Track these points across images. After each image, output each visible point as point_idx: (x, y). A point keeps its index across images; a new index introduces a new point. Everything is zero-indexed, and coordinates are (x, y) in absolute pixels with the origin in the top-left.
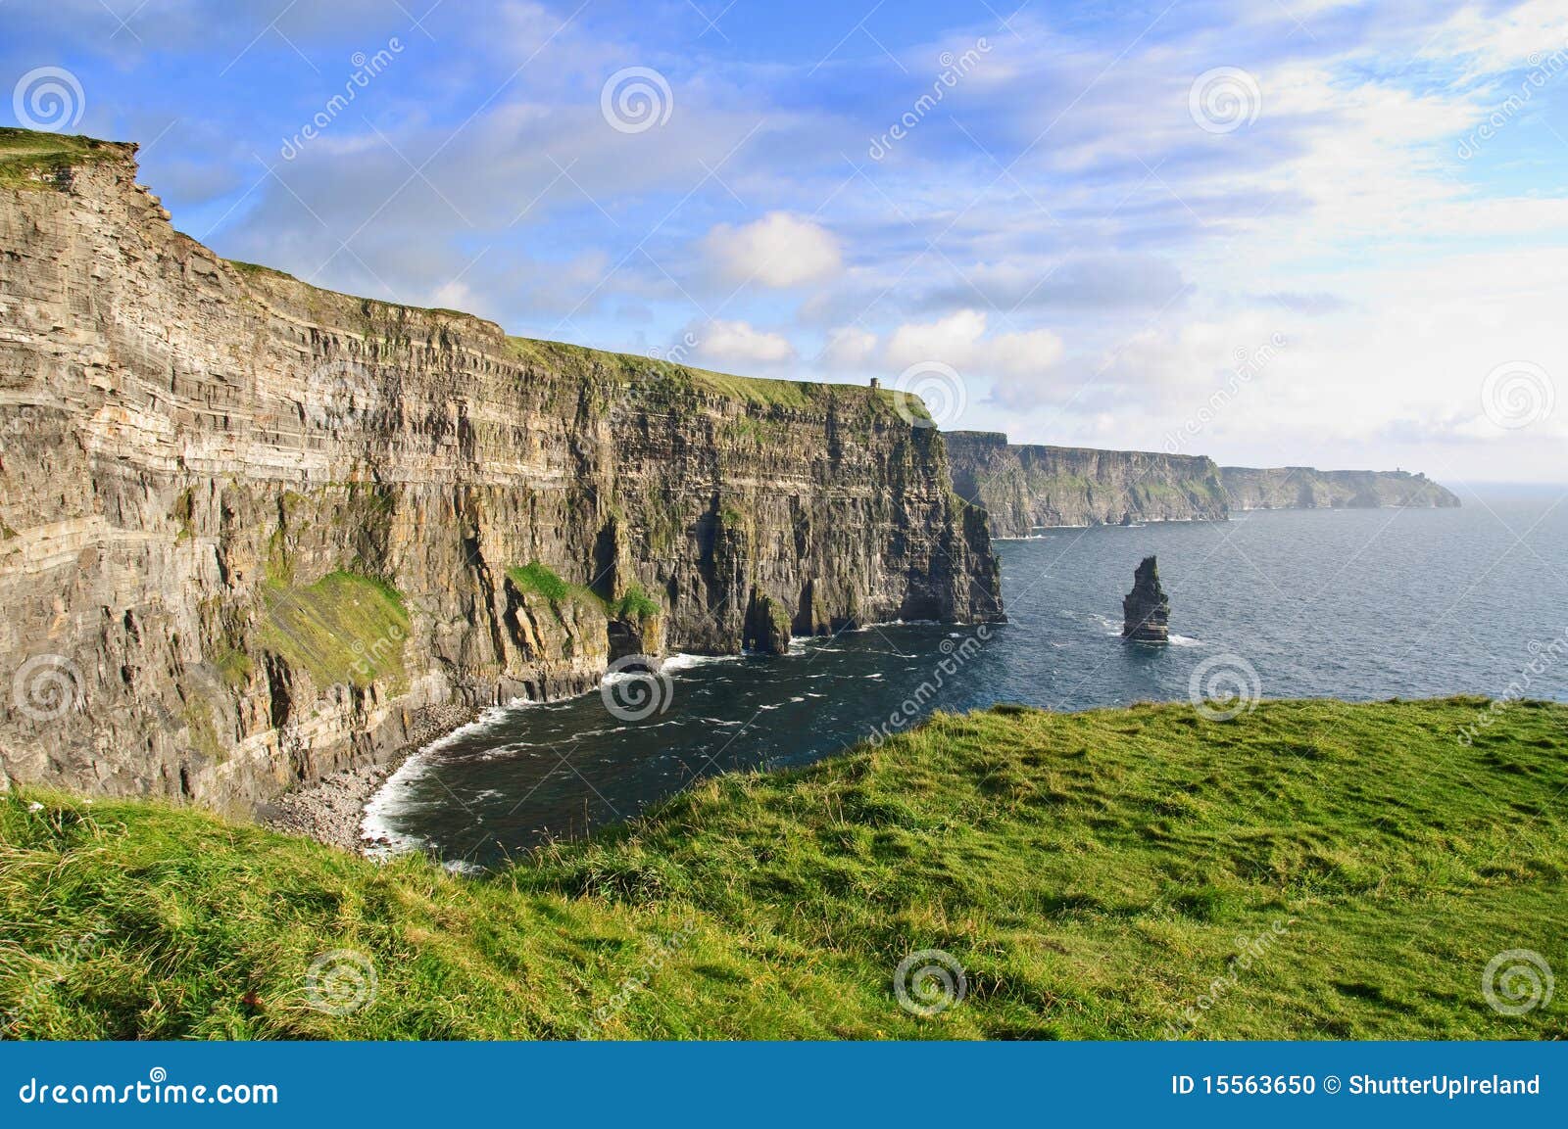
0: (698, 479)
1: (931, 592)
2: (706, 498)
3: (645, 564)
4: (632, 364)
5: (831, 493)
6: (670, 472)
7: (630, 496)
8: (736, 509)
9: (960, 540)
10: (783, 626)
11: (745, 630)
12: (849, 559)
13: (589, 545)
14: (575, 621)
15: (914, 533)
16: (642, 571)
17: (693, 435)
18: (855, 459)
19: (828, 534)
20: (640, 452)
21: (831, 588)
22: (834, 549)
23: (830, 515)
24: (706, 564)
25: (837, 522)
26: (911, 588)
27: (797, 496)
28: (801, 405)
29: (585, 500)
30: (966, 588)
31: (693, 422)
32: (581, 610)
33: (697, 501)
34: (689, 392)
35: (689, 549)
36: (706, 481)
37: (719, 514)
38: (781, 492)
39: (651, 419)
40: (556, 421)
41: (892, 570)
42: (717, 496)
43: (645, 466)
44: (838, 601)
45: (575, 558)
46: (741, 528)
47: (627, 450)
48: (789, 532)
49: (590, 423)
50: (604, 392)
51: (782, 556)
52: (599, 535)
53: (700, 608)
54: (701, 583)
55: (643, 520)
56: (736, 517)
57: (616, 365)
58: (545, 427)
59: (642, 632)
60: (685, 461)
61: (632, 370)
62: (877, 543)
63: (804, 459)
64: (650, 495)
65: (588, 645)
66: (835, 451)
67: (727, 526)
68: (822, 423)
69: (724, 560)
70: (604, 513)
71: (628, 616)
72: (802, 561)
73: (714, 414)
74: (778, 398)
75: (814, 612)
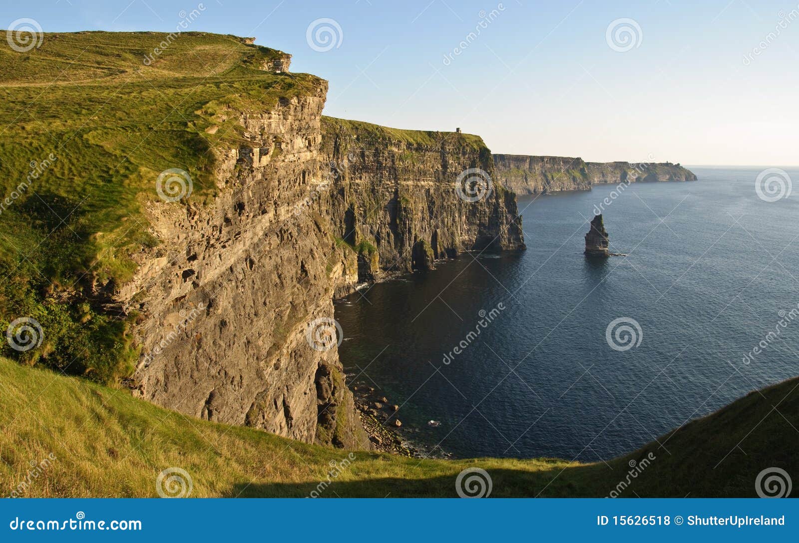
0: (388, 182)
1: (490, 234)
2: (392, 191)
3: (364, 226)
4: (356, 125)
5: (443, 186)
6: (375, 180)
7: (357, 192)
8: (407, 197)
9: (503, 208)
10: (431, 254)
11: (412, 256)
12: (451, 219)
13: (341, 218)
14: (345, 257)
15: (481, 205)
16: (363, 229)
17: (386, 160)
18: (454, 169)
19: (442, 207)
20: (361, 170)
21: (444, 234)
22: (445, 214)
23: (443, 197)
24: (393, 225)
25: (446, 201)
26: (480, 232)
27: (429, 189)
28: (430, 143)
29: (339, 195)
30: (506, 231)
31: (386, 154)
32: (347, 251)
33: (387, 193)
34: (384, 139)
35: (385, 217)
36: (392, 183)
37: (399, 199)
38: (422, 186)
39: (367, 153)
40: (325, 156)
41: (470, 223)
42: (397, 191)
43: (363, 177)
44: (447, 240)
45: (335, 225)
46: (410, 206)
47: (355, 169)
48: (426, 206)
49: (340, 156)
50: (345, 140)
51: (423, 219)
52: (346, 212)
53: (391, 247)
54: (391, 234)
55: (363, 204)
56: (407, 201)
57: (349, 126)
58: (321, 159)
59: (370, 261)
60: (382, 173)
61: (357, 128)
62: (464, 210)
63: (431, 170)
64: (366, 191)
65: (351, 269)
66: (445, 166)
67: (403, 205)
68: (439, 152)
69: (402, 223)
70: (348, 201)
71: (363, 253)
72: (432, 221)
73: (395, 150)
74: (419, 140)
75: (438, 246)
